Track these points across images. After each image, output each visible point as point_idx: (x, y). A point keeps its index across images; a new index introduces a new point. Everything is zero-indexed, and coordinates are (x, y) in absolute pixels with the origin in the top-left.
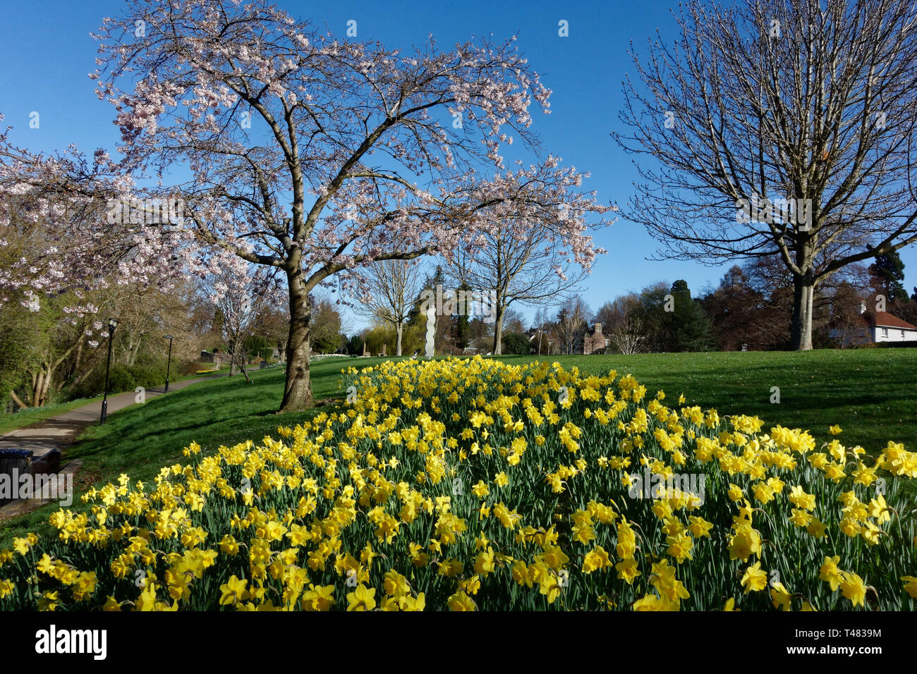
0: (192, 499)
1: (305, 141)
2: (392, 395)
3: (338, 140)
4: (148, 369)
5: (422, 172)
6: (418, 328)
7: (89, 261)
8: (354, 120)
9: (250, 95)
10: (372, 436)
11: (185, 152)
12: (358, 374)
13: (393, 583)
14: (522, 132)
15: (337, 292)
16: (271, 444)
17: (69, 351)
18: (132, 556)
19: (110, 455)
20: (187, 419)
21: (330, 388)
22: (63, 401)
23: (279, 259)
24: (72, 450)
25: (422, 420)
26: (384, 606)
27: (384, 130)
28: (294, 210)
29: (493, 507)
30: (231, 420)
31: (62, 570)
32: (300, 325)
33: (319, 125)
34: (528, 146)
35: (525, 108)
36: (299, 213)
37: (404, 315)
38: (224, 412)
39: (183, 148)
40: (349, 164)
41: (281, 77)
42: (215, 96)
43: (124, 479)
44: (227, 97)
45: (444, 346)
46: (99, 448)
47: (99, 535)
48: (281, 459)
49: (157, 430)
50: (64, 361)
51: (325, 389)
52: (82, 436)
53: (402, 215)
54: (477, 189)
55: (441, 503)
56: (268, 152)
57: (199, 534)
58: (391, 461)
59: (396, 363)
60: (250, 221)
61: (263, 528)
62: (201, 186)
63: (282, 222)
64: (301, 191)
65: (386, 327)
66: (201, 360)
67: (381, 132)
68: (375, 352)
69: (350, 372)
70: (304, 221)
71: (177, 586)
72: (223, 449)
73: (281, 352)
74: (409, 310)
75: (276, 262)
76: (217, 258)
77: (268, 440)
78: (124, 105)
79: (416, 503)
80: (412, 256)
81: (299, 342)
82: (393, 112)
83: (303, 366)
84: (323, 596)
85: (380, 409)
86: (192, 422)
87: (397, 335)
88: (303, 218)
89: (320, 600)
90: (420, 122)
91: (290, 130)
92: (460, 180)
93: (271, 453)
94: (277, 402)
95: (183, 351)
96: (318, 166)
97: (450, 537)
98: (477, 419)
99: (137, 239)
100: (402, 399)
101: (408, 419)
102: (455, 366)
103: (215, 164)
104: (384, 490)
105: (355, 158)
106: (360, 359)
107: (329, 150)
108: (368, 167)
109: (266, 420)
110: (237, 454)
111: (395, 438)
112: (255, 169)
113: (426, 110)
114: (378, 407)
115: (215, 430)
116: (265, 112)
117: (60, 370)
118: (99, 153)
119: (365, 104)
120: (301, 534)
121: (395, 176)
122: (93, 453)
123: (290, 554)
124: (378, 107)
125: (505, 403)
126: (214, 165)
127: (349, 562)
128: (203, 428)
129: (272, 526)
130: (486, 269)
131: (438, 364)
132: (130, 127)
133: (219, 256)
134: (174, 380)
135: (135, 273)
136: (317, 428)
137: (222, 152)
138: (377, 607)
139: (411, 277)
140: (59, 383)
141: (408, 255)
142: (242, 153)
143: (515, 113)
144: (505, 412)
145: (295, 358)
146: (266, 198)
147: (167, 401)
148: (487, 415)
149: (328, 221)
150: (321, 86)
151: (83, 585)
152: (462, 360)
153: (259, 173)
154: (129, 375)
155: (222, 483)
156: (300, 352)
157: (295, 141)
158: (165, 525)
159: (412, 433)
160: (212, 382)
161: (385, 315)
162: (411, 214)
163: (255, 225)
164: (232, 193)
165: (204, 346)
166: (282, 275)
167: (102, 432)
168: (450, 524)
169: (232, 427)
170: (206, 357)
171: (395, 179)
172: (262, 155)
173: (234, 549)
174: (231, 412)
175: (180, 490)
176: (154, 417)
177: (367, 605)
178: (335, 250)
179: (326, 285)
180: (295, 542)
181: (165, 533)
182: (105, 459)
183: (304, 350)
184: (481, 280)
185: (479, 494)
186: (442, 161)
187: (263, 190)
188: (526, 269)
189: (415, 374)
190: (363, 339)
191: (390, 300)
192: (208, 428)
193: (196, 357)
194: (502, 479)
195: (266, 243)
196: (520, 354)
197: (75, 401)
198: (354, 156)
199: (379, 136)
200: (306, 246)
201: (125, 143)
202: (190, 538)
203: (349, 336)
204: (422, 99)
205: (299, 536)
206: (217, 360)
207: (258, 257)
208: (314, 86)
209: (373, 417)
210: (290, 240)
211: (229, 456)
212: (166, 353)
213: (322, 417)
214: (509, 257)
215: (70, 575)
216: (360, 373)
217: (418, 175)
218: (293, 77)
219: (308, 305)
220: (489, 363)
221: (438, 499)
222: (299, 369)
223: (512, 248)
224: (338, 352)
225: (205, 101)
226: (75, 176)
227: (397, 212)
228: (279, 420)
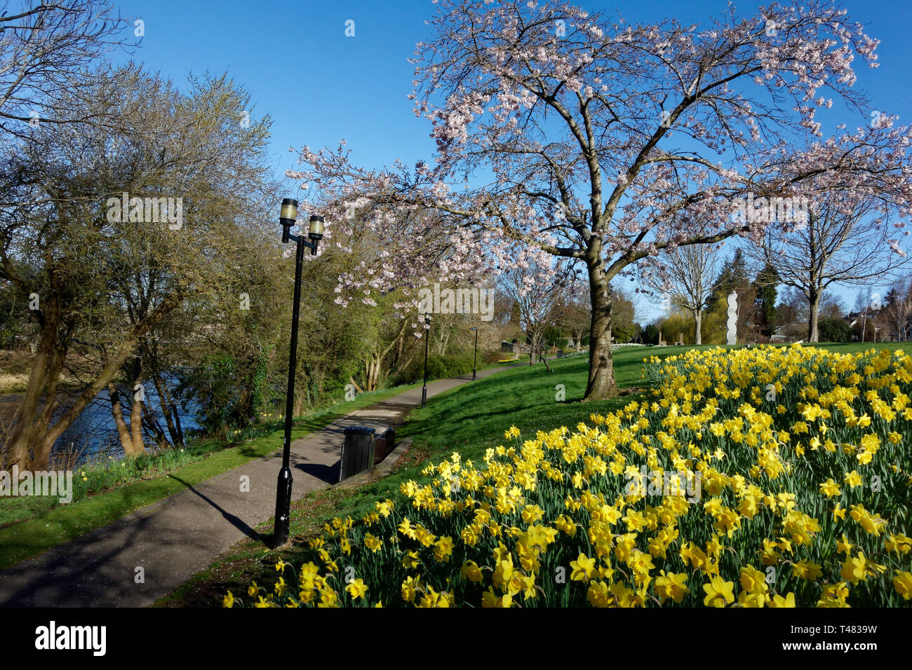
0: (525, 478)
1: (599, 132)
2: (704, 385)
3: (633, 127)
4: (457, 358)
5: (724, 150)
6: (717, 315)
7: (412, 261)
8: (650, 104)
9: (546, 94)
10: (691, 426)
11: (487, 156)
12: (661, 364)
13: (751, 579)
14: (843, 92)
15: (635, 281)
16: (586, 431)
17: (393, 343)
18: (480, 526)
19: (434, 436)
20: (498, 405)
21: (631, 377)
22: (390, 387)
23: (579, 251)
24: (402, 430)
25: (745, 412)
26: (743, 602)
27: (682, 111)
28: (592, 201)
29: (849, 509)
30: (539, 407)
31: (422, 533)
32: (602, 314)
33: (613, 114)
34: (852, 107)
35: (847, 66)
36: (597, 204)
37: (702, 302)
38: (530, 399)
39: (485, 152)
40: (646, 150)
41: (576, 71)
42: (518, 99)
43: (456, 457)
44: (527, 98)
45: (748, 333)
46: (423, 429)
47: (446, 506)
48: (600, 445)
49: (472, 414)
50: (389, 351)
51: (627, 378)
52: (408, 418)
53: (708, 196)
54: (790, 162)
55: (785, 500)
56: (564, 147)
57: (536, 511)
58: (716, 453)
59: (701, 353)
60: (548, 215)
61: (598, 511)
62: (503, 186)
63: (579, 214)
64: (598, 181)
65: (683, 315)
66: (502, 350)
67: (679, 113)
68: (671, 341)
69: (652, 361)
70: (602, 212)
71: (528, 558)
72: (540, 434)
73: (575, 342)
74: (708, 295)
75: (576, 254)
76: (524, 253)
77: (582, 427)
78: (438, 119)
79: (756, 499)
80: (717, 239)
81: (601, 331)
82: (691, 91)
83: (606, 355)
84: (677, 584)
85: (692, 399)
86: (502, 408)
87: (696, 323)
88: (601, 209)
89: (674, 587)
90: (720, 97)
91: (586, 123)
92: (768, 154)
93: (589, 439)
94: (581, 390)
95: (486, 342)
96: (613, 155)
97: (804, 538)
98: (810, 412)
99: (453, 239)
100: (716, 389)
101: (728, 410)
102: (771, 355)
103: (516, 164)
104: (717, 482)
105: (652, 143)
106: (656, 349)
107: (623, 138)
108: (665, 151)
109: (573, 408)
110: (556, 437)
111: (718, 429)
112: (551, 165)
113: (727, 83)
114: (690, 397)
115: (525, 416)
116: (560, 108)
117: (386, 359)
118: (419, 165)
119: (660, 86)
120: (637, 519)
121: (695, 157)
122: (421, 433)
123: (629, 539)
124: (675, 88)
125: (843, 396)
126: (514, 166)
127: (695, 552)
128: (513, 413)
129: (606, 509)
130: (797, 249)
131: (751, 352)
132: (445, 138)
133: (526, 251)
134: (480, 369)
135: (453, 271)
136: (630, 417)
137: (521, 152)
138: (736, 600)
139: (709, 262)
140: (386, 370)
141: (712, 238)
142: (539, 151)
143: (835, 72)
144: (844, 404)
145: (598, 347)
146: (564, 192)
147: (477, 388)
148: (822, 407)
149: (628, 209)
150: (615, 75)
151: (443, 548)
152: (777, 348)
153: (555, 169)
154: (442, 364)
155: (547, 466)
156: (603, 342)
157: (591, 133)
158: (504, 501)
159: (735, 425)
160: (515, 371)
161: (683, 303)
162: (716, 195)
163: (552, 218)
164: (531, 190)
165: (503, 336)
166: (582, 266)
167: (424, 414)
168: (800, 523)
169: (541, 413)
170: (506, 347)
171: (695, 160)
172: (558, 151)
173: (572, 529)
174: (537, 400)
175: (509, 470)
176: (467, 402)
177: (727, 598)
178: (634, 239)
179: (625, 274)
180: (631, 527)
181: (505, 509)
182: (430, 439)
183: (606, 339)
184: (791, 261)
185: (828, 494)
186: (747, 136)
187: (560, 184)
188: (847, 246)
189: (726, 363)
190: (658, 328)
191: (687, 286)
192: (519, 414)
193: (498, 347)
194: (854, 479)
195: (567, 236)
196: (839, 341)
197: (400, 386)
198: (650, 141)
199: (676, 117)
200: (605, 236)
201: (440, 153)
202: (530, 515)
203: (643, 325)
204: (723, 73)
205: (635, 521)
206: (516, 349)
207: (559, 249)
208: (608, 75)
209: (688, 407)
210: (589, 230)
211: (548, 441)
212: (472, 344)
213: (633, 406)
214: (825, 234)
215: (428, 538)
216: (663, 362)
217: (720, 153)
218: (586, 70)
219: (609, 294)
220: (811, 351)
221: (780, 495)
222: (602, 358)
223: (829, 223)
224: (633, 341)
225: (508, 106)
226: (401, 187)
227: (701, 194)
228: (585, 408)
